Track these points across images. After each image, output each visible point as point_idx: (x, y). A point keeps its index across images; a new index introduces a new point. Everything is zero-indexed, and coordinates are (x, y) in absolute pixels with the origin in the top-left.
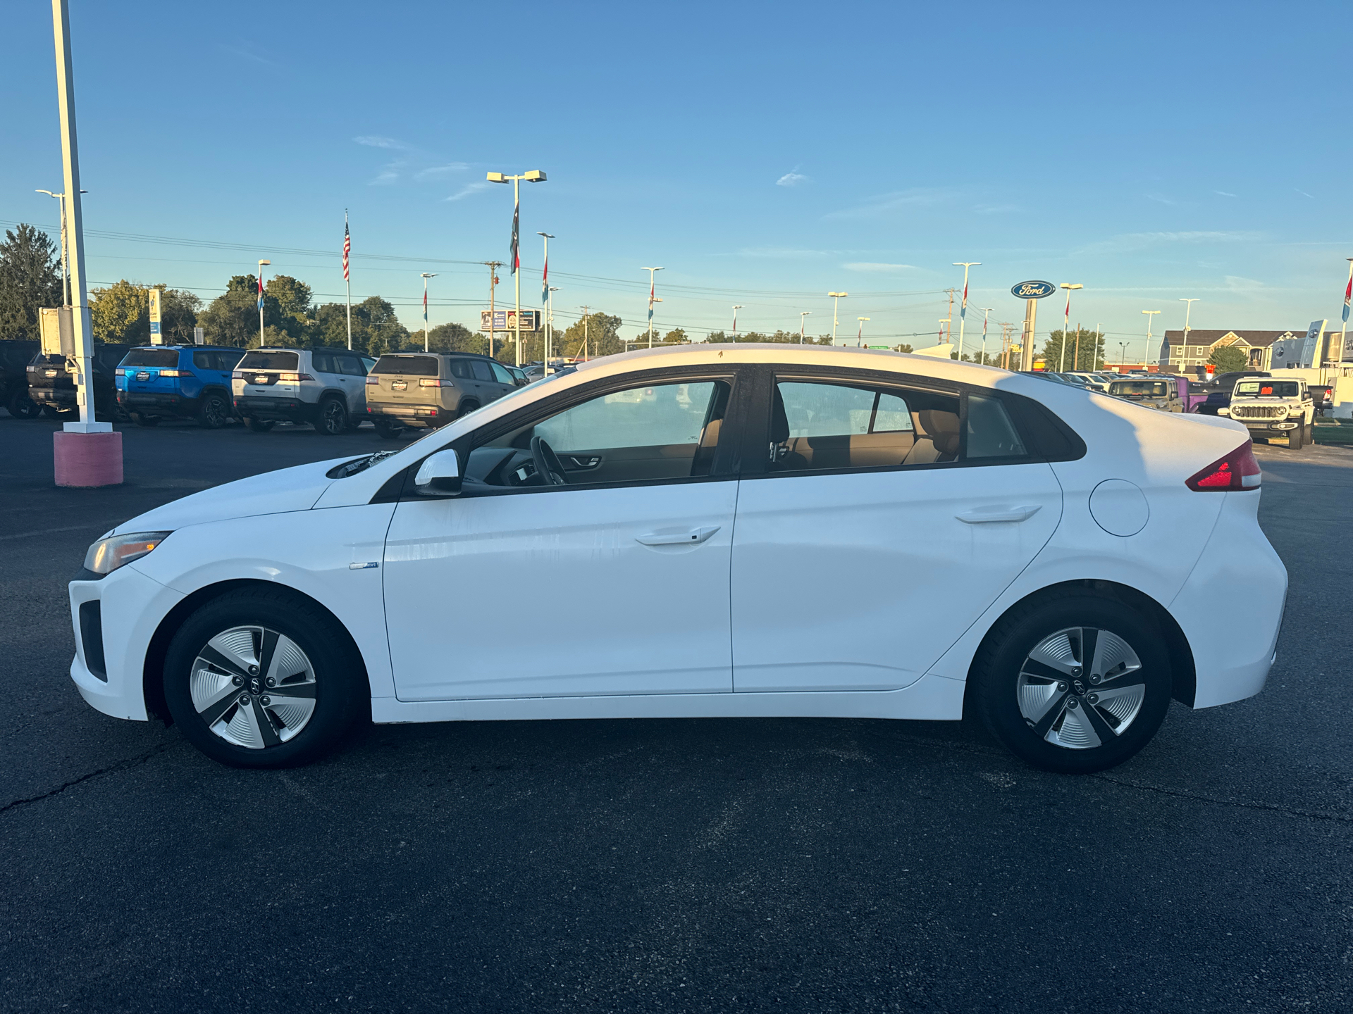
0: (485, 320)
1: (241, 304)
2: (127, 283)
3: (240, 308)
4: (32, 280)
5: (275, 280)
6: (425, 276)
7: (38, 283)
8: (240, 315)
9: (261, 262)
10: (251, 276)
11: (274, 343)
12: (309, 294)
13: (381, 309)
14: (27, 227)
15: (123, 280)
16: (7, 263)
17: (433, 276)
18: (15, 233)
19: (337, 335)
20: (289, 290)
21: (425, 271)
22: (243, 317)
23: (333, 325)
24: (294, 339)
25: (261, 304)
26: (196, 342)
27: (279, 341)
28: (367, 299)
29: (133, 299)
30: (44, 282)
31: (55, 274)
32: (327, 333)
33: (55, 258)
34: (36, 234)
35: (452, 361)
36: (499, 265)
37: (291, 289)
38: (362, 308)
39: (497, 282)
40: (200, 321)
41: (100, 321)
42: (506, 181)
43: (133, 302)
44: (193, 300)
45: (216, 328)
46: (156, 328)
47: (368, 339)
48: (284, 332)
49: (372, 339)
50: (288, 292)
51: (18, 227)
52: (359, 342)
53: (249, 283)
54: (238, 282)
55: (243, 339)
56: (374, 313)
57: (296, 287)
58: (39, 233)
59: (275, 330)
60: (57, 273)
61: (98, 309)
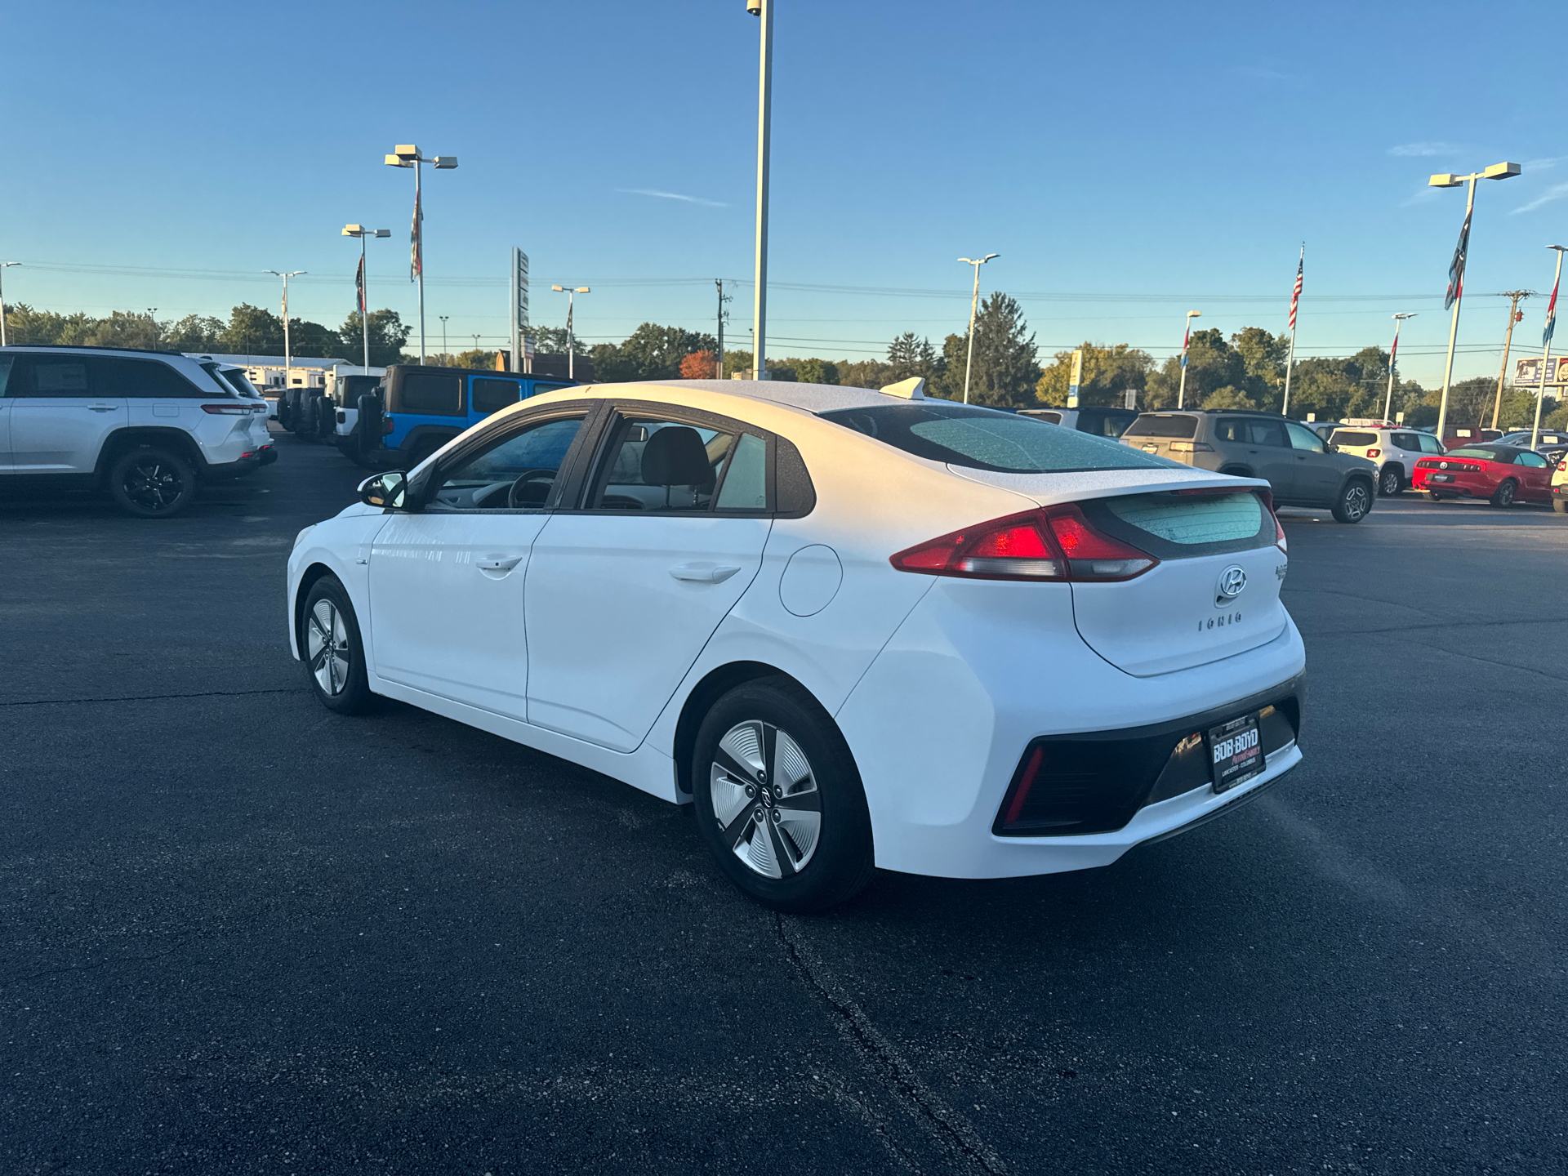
0: (1521, 371)
1: (1198, 363)
2: (1090, 345)
3: (1196, 367)
4: (997, 347)
5: (1241, 333)
6: (1397, 317)
7: (1001, 349)
8: (1196, 374)
9: (1191, 313)
10: (1217, 331)
11: (1229, 406)
12: (1287, 348)
13: (1378, 362)
14: (1000, 294)
15: (1086, 342)
16: (979, 331)
17: (1409, 316)
18: (989, 301)
19: (1307, 397)
20: (1257, 344)
21: (1399, 311)
22: (1198, 376)
23: (1305, 384)
24: (1253, 402)
25: (1185, 362)
26: (1126, 405)
27: (1235, 404)
28: (1361, 350)
29: (1093, 361)
30: (1006, 348)
31: (1017, 340)
32: (1295, 394)
33: (1020, 323)
34: (1007, 301)
35: (1219, 420)
36: (1526, 295)
37: (1260, 342)
38: (1353, 363)
39: (1519, 319)
40: (1149, 384)
41: (1058, 385)
42: (1459, 184)
43: (1092, 364)
44: (1148, 360)
45: (1166, 390)
46: (1074, 391)
47: (1348, 400)
48: (1242, 394)
49: (1352, 401)
50: (1255, 346)
51: (992, 295)
52: (1335, 404)
53: (1211, 338)
54: (1199, 338)
55: (1195, 401)
56: (1368, 367)
57: (1265, 340)
58: (1009, 299)
59: (1232, 392)
60: (1020, 339)
61: (1059, 374)
